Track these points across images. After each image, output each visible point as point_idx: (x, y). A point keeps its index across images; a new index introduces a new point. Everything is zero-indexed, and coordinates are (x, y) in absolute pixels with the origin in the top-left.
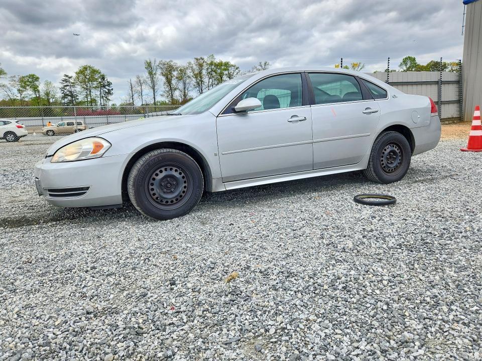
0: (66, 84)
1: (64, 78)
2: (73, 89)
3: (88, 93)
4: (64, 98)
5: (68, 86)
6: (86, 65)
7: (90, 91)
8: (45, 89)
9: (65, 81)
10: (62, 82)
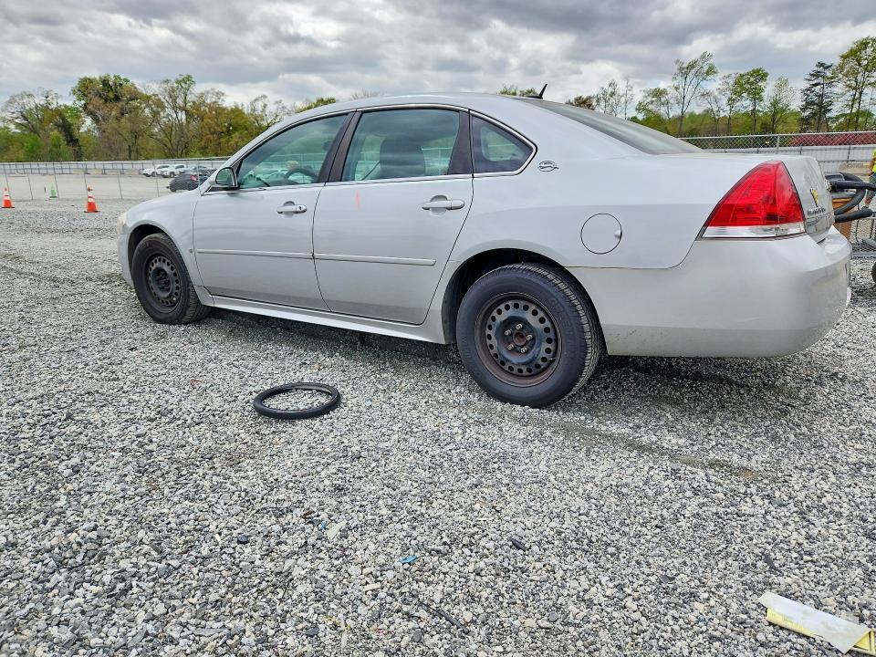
0: (815, 82)
1: (816, 69)
2: (827, 90)
3: (857, 95)
4: (804, 109)
5: (816, 85)
6: (865, 37)
7: (861, 94)
8: (772, 94)
9: (817, 75)
10: (809, 77)
